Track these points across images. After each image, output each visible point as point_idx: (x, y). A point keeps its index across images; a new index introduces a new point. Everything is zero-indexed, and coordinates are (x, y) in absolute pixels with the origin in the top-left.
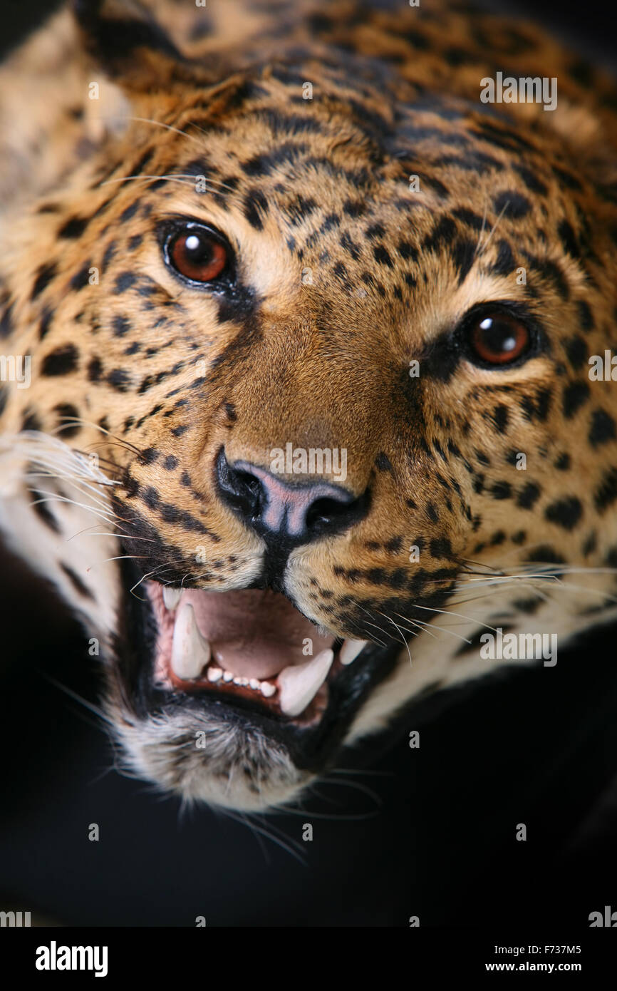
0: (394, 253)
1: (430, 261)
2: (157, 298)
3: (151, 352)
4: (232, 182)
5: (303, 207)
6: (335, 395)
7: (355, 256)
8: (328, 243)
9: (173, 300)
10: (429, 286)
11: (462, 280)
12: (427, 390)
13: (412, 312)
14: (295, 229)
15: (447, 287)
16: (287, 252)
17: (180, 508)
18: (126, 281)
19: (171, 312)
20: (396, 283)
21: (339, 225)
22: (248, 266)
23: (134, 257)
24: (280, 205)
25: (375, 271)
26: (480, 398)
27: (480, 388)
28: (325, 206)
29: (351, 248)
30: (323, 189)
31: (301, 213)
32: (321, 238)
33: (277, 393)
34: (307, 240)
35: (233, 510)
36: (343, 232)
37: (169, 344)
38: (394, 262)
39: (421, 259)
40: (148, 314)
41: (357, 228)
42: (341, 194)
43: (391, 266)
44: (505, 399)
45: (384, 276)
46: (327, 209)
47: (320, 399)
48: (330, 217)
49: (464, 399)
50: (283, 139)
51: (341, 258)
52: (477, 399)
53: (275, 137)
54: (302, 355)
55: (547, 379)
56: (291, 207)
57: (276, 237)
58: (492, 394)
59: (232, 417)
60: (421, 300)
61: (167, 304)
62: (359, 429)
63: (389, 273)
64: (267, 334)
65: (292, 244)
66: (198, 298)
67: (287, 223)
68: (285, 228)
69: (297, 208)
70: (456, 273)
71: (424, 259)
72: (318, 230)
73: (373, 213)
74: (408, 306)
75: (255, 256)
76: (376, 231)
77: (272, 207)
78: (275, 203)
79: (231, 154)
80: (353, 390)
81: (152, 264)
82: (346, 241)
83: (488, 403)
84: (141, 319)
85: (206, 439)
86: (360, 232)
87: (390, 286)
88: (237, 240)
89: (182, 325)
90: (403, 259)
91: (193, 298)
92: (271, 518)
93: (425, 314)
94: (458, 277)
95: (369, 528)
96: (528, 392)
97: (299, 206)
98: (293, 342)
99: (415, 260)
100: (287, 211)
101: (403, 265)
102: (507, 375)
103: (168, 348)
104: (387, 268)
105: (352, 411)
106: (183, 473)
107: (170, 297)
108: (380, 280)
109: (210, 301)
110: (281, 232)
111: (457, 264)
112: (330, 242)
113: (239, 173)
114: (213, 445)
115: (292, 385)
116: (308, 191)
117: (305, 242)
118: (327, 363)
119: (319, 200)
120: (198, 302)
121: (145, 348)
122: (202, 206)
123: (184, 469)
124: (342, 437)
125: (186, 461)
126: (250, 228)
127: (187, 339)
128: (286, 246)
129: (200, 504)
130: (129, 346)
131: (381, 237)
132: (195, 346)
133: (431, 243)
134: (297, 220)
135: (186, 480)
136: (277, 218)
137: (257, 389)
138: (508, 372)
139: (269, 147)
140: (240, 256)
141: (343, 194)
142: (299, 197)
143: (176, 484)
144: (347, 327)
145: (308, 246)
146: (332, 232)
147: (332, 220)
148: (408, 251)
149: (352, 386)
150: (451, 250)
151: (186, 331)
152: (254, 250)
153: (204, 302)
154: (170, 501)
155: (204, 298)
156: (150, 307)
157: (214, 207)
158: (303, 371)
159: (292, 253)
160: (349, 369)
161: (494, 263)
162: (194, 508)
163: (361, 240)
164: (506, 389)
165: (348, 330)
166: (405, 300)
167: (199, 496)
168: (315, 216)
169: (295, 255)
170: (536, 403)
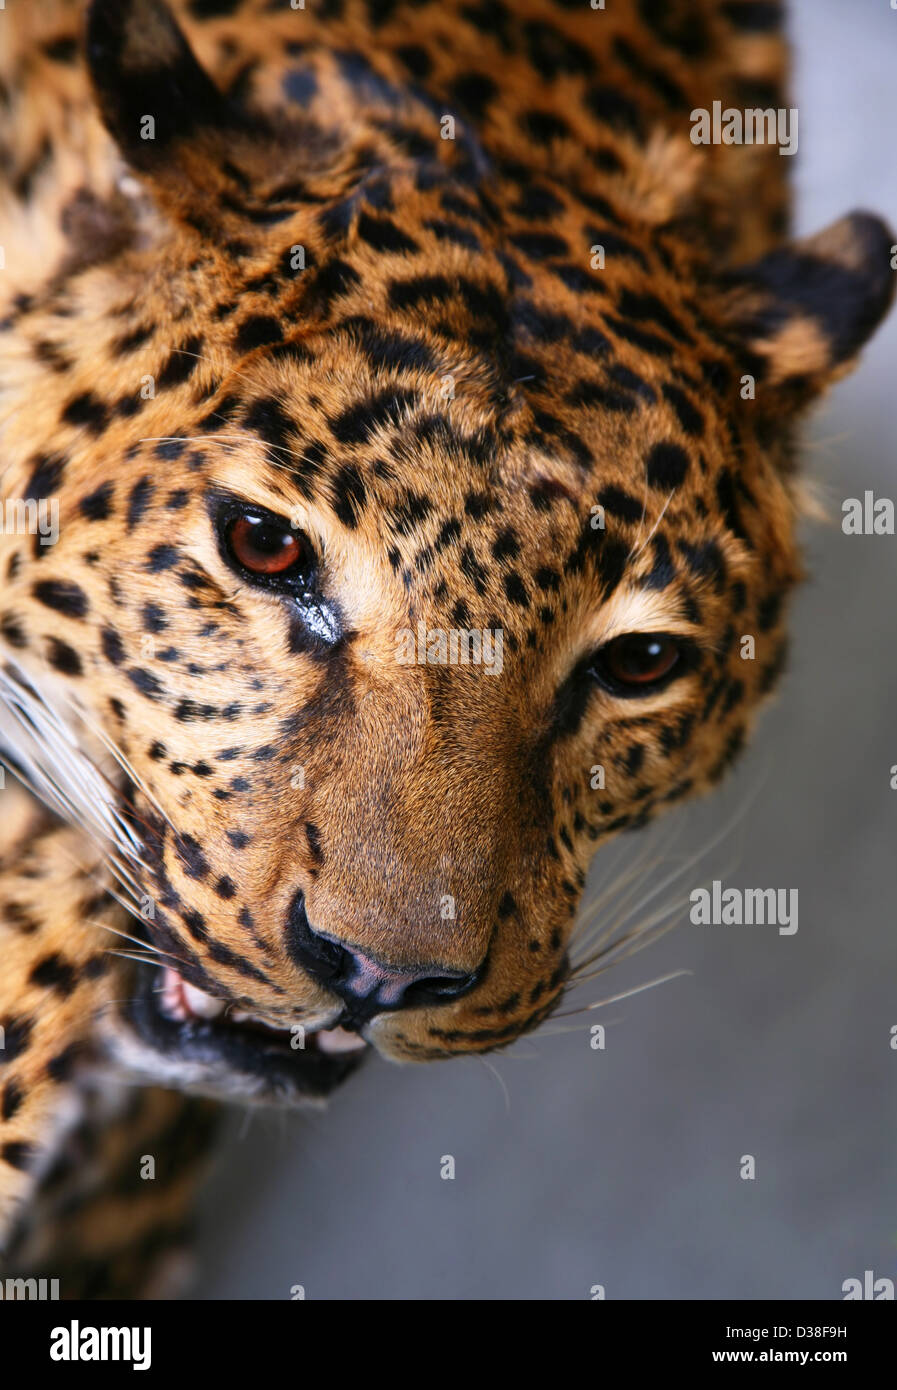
0: (530, 584)
1: (573, 584)
2: (205, 595)
3: (194, 670)
4: (317, 451)
5: (414, 509)
6: (455, 828)
7: (481, 590)
8: (445, 568)
9: (228, 600)
10: (569, 614)
11: (607, 596)
12: (557, 762)
13: (545, 657)
14: (400, 537)
15: (588, 607)
16: (389, 567)
17: (235, 952)
18: (161, 557)
19: (225, 619)
20: (530, 627)
21: (459, 537)
22: (331, 572)
23: (172, 523)
24: (382, 503)
25: (505, 614)
26: (612, 739)
27: (613, 725)
28: (442, 507)
29: (475, 575)
30: (441, 483)
31: (410, 518)
32: (436, 560)
33: (378, 829)
34: (417, 559)
35: (308, 972)
36: (464, 546)
37: (221, 668)
38: (530, 597)
39: (563, 584)
40: (194, 614)
41: (480, 537)
42: (462, 485)
43: (526, 604)
44: (642, 735)
45: (518, 622)
46: (445, 512)
47: (436, 837)
48: (448, 524)
49: (595, 745)
50: (385, 379)
51: (463, 592)
52: (608, 740)
53: (373, 376)
54: (412, 761)
55: (692, 700)
56: (398, 509)
57: (373, 540)
58: (627, 732)
59: (316, 854)
60: (557, 637)
61: (219, 605)
62: (484, 878)
63: (524, 615)
64: (361, 704)
65: (395, 558)
66: (262, 601)
67: (391, 528)
68: (386, 532)
69: (406, 511)
70: (600, 592)
71: (566, 584)
72: (432, 544)
73: (501, 509)
74: (542, 652)
75: (344, 562)
76: (506, 545)
77: (370, 500)
78: (376, 495)
79: (314, 401)
80: (476, 814)
81: (199, 542)
82: (467, 561)
83: (619, 745)
84: (184, 621)
85: (277, 876)
86: (485, 544)
87: (523, 633)
88: (321, 539)
89: (241, 642)
90: (540, 590)
91: (255, 600)
92: (359, 985)
93: (560, 652)
94: (602, 595)
95: (483, 996)
96: (670, 723)
97: (408, 509)
98: (399, 736)
99: (556, 589)
100: (392, 513)
101: (540, 598)
102: (646, 703)
103: (218, 675)
104: (521, 609)
105: (474, 851)
106: (243, 910)
107: (223, 595)
108: (512, 629)
109: (279, 609)
110: (381, 537)
111: (603, 580)
112: (447, 564)
113: (326, 437)
114: (288, 886)
115: (398, 815)
116: (421, 484)
117: (414, 560)
118: (444, 774)
119: (435, 499)
120: (262, 606)
121: (188, 661)
122: (275, 489)
123: (244, 904)
124: (463, 900)
125: (246, 892)
126: (338, 524)
127: (249, 668)
128: (387, 559)
129: (264, 955)
130: (164, 649)
131: (514, 557)
132: (258, 686)
133: (575, 562)
134: (404, 527)
135: (245, 919)
136: (376, 517)
137: (350, 813)
138: (648, 700)
139: (365, 391)
140: (324, 561)
141: (465, 483)
142: (409, 493)
143: (232, 922)
144: (470, 709)
145: (418, 568)
146: (451, 547)
147: (450, 529)
148: (547, 578)
149: (476, 807)
150: (597, 559)
151: (245, 653)
152: (344, 554)
153: (269, 609)
154: (222, 941)
155: (269, 604)
156: (195, 604)
157: (293, 493)
158: (413, 790)
159: (395, 572)
160: (471, 779)
161: (648, 573)
162: (257, 958)
163: (486, 559)
164: (644, 721)
165: (470, 716)
166: (538, 646)
167: (262, 945)
168: (428, 524)
169: (399, 577)
170: (677, 734)
